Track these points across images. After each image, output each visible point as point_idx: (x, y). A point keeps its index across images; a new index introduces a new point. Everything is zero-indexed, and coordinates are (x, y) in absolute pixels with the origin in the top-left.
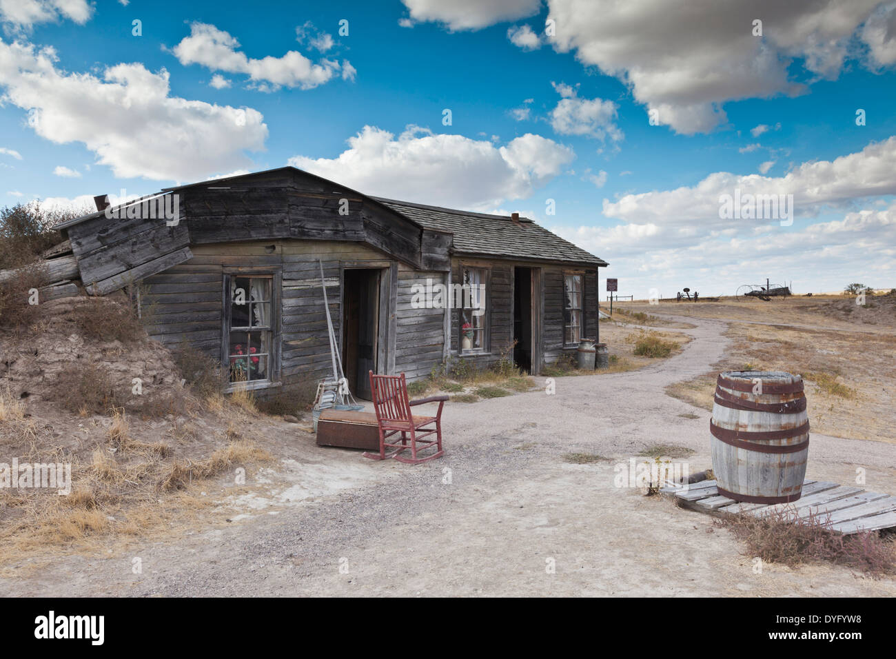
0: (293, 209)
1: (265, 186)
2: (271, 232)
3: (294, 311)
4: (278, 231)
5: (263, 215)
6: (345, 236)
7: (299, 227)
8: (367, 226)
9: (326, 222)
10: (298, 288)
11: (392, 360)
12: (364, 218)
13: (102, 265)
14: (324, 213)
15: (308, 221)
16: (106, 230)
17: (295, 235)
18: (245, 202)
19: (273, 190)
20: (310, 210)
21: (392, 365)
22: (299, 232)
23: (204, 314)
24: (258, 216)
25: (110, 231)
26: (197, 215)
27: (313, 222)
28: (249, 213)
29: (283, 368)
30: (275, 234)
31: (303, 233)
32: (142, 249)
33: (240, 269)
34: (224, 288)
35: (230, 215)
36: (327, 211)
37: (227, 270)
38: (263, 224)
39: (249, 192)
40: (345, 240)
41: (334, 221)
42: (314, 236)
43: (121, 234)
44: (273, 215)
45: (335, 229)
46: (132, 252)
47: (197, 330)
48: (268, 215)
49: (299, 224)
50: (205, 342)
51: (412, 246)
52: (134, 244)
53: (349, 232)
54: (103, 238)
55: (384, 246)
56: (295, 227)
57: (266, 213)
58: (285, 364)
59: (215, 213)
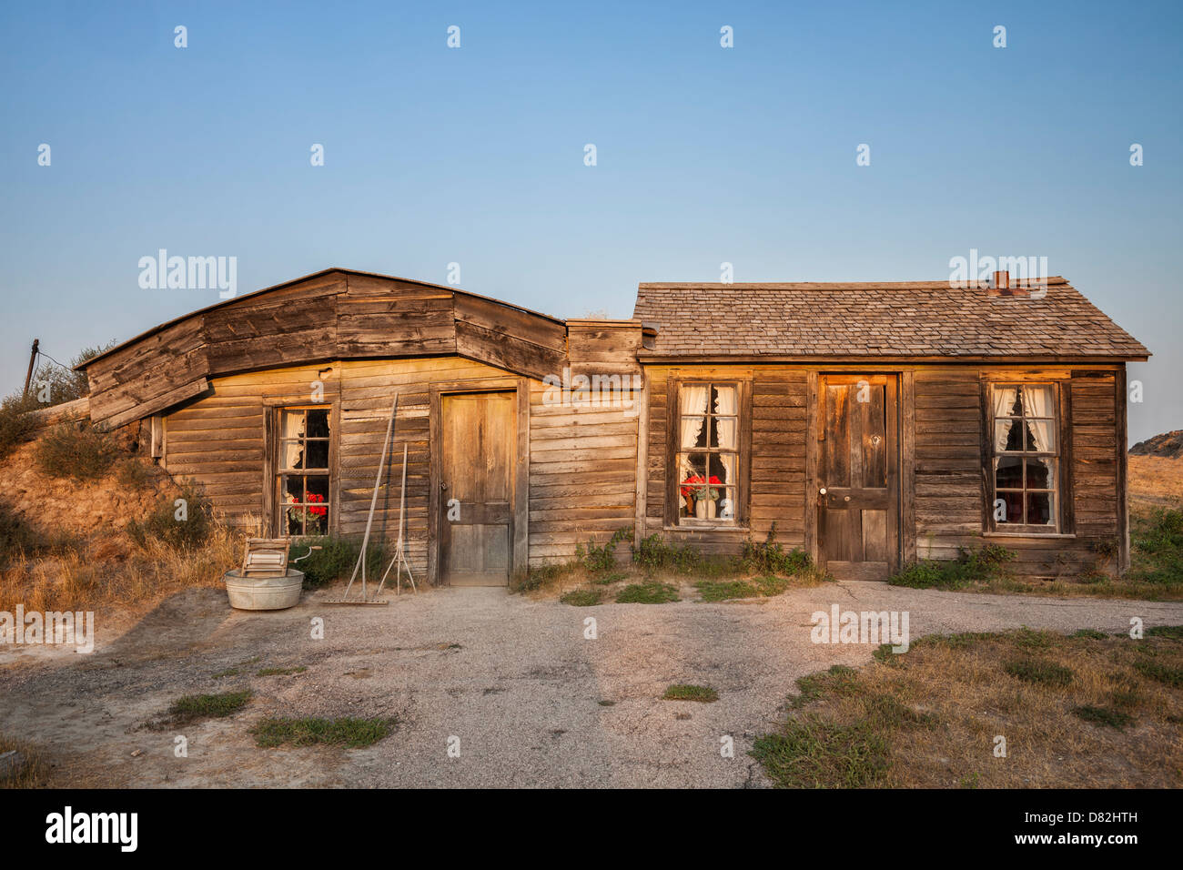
0: (344, 320)
1: (305, 297)
2: (310, 351)
3: (357, 450)
4: (320, 350)
5: (301, 333)
6: (422, 348)
7: (350, 342)
8: (461, 330)
9: (393, 332)
10: (362, 420)
11: (522, 527)
12: (456, 320)
13: (111, 402)
14: (390, 320)
15: (365, 333)
16: (122, 366)
17: (343, 353)
18: (277, 320)
19: (315, 300)
20: (369, 319)
21: (522, 534)
22: (350, 349)
23: (241, 453)
24: (294, 334)
25: (125, 367)
26: (218, 341)
27: (373, 333)
28: (282, 331)
29: (341, 523)
30: (315, 354)
31: (356, 350)
32: (156, 382)
33: (284, 400)
34: (264, 423)
35: (258, 337)
36: (393, 317)
37: (269, 401)
38: (300, 343)
39: (284, 306)
40: (423, 353)
41: (407, 330)
42: (372, 351)
43: (136, 369)
44: (315, 330)
45: (407, 339)
46: (144, 387)
47: (232, 470)
48: (308, 332)
49: (350, 338)
50: (243, 485)
51: (549, 354)
52: (148, 378)
53: (429, 342)
54: (118, 374)
55: (493, 357)
56: (345, 343)
57: (305, 330)
58: (344, 518)
59: (240, 336)
